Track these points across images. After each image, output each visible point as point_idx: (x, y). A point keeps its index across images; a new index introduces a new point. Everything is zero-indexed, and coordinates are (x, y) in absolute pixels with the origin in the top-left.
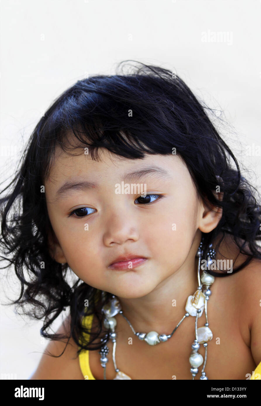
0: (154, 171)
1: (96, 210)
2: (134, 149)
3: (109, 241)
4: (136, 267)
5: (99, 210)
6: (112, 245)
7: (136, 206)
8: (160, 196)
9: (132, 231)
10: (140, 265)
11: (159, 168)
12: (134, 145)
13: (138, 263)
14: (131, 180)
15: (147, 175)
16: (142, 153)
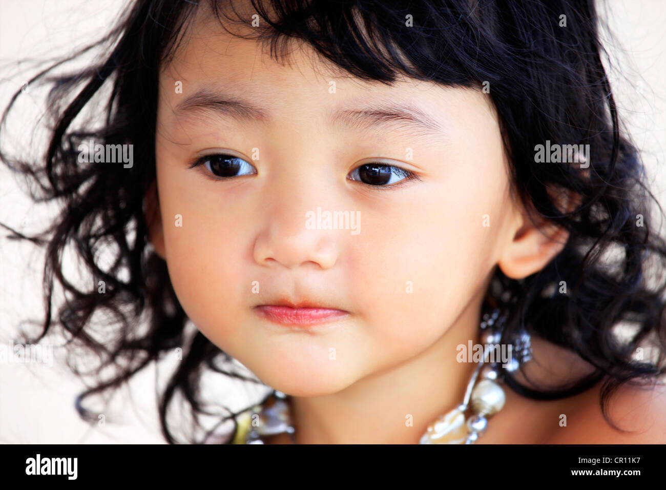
0: (410, 118)
1: (255, 173)
2: (376, 59)
3: (263, 253)
4: (316, 325)
5: (263, 172)
6: (269, 263)
7: (350, 186)
8: (410, 175)
9: (323, 243)
10: (328, 322)
11: (422, 114)
12: (379, 51)
13: (325, 316)
14: (350, 124)
15: (389, 123)
16: (392, 71)
